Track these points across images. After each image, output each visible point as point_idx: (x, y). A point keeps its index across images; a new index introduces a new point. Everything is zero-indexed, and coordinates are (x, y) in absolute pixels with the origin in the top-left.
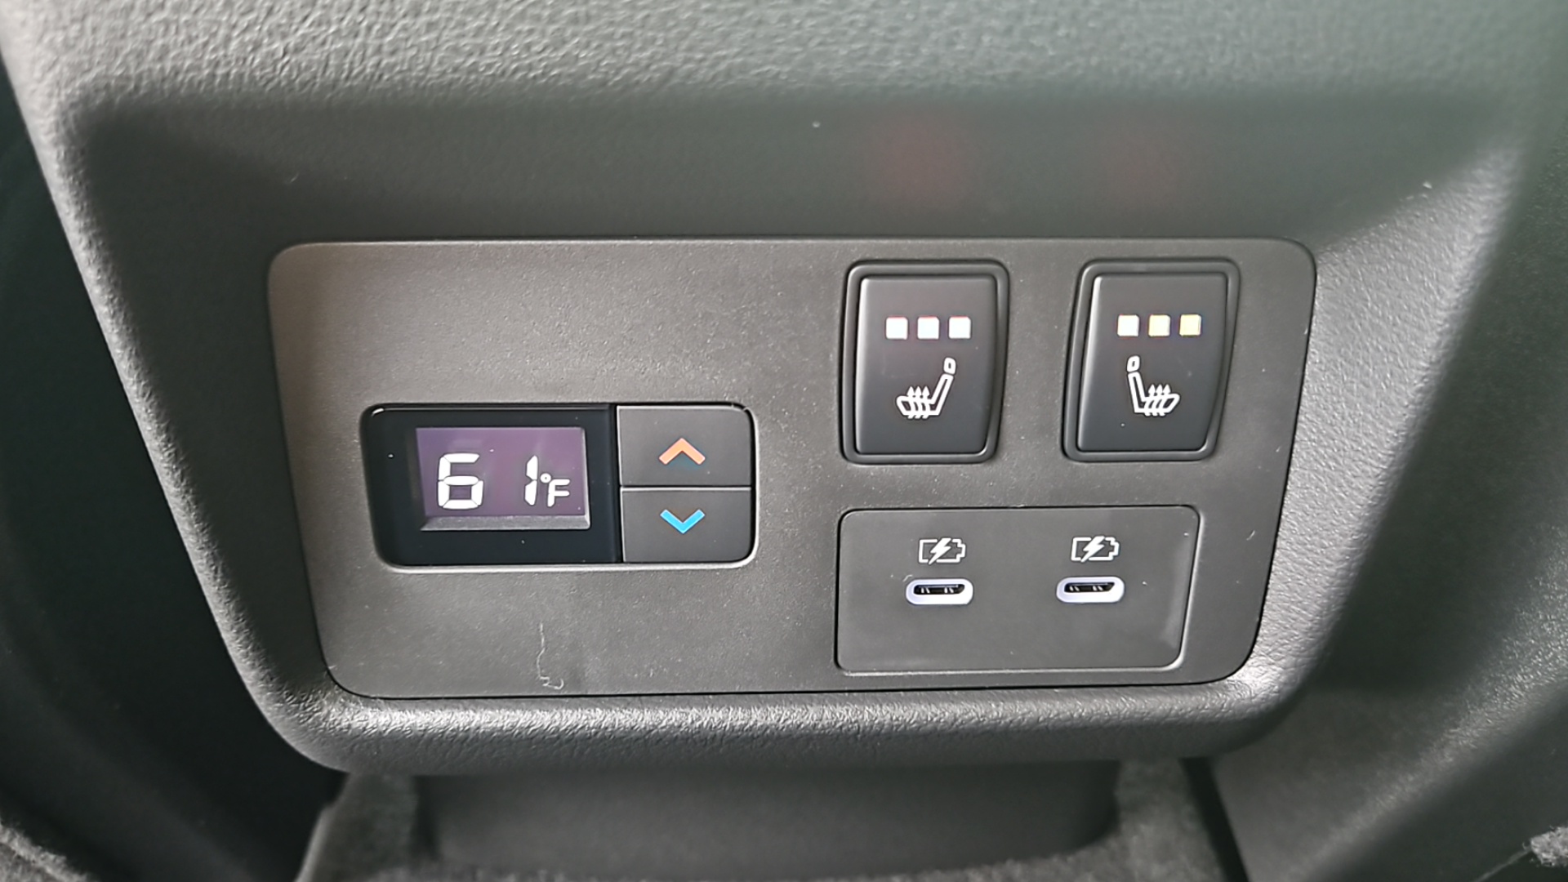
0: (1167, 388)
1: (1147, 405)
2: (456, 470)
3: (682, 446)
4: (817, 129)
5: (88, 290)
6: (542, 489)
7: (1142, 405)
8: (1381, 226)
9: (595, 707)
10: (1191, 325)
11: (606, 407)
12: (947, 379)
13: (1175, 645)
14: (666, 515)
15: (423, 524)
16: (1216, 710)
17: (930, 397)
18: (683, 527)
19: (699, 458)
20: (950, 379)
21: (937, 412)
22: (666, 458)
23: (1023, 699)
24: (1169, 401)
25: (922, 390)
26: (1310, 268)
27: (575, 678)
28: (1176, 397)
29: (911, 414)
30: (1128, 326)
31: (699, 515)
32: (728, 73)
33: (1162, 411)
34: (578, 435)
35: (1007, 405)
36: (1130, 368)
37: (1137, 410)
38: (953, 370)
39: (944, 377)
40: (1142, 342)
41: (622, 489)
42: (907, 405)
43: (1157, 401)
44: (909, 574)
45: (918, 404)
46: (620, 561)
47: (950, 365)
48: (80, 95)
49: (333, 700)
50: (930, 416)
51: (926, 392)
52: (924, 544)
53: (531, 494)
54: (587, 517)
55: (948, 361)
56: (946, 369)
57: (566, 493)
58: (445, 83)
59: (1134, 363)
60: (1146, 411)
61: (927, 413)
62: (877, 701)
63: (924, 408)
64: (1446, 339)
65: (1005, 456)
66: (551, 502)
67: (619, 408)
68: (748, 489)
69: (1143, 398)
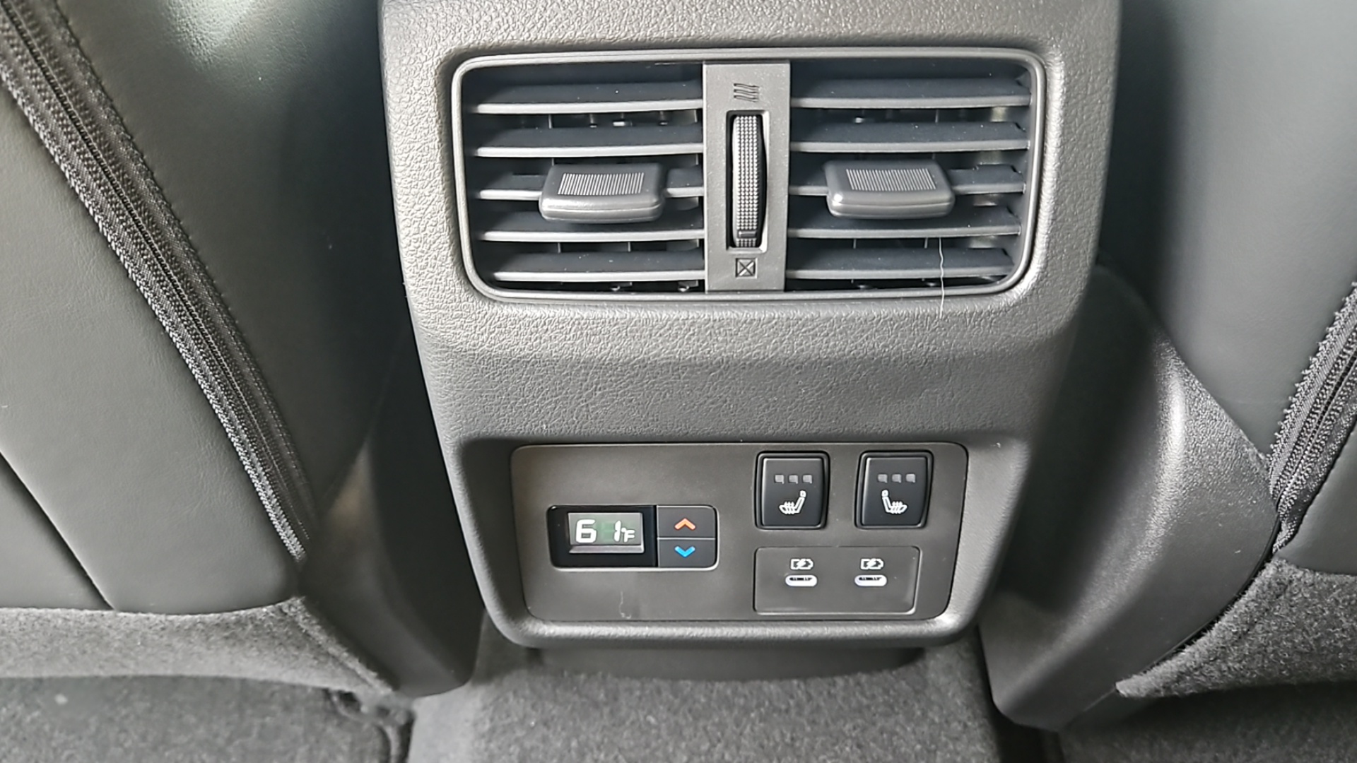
0: (901, 503)
1: (892, 509)
2: (584, 526)
3: (685, 522)
6: (622, 534)
7: (889, 509)
9: (645, 626)
10: (911, 478)
11: (652, 506)
12: (801, 500)
13: (911, 603)
14: (678, 549)
15: (570, 549)
16: (929, 632)
17: (794, 506)
18: (685, 554)
19: (693, 527)
20: (803, 499)
21: (798, 511)
22: (678, 527)
23: (839, 625)
24: (902, 508)
25: (791, 504)
26: (965, 454)
27: (636, 612)
28: (905, 507)
29: (786, 512)
30: (883, 478)
31: (693, 549)
32: (709, 433)
33: (898, 513)
34: (638, 516)
35: (830, 507)
36: (883, 495)
37: (887, 511)
38: (804, 496)
40: (890, 486)
41: (659, 539)
42: (784, 509)
43: (897, 508)
44: (787, 574)
45: (789, 508)
46: (656, 566)
47: (803, 494)
49: (530, 621)
51: (793, 504)
52: (794, 562)
53: (617, 538)
54: (642, 547)
55: (802, 492)
56: (801, 495)
57: (633, 536)
59: (885, 493)
60: (892, 512)
61: (793, 512)
62: (772, 626)
63: (792, 510)
64: (1011, 501)
65: (829, 527)
66: (626, 540)
67: (658, 506)
68: (714, 539)
69: (890, 506)
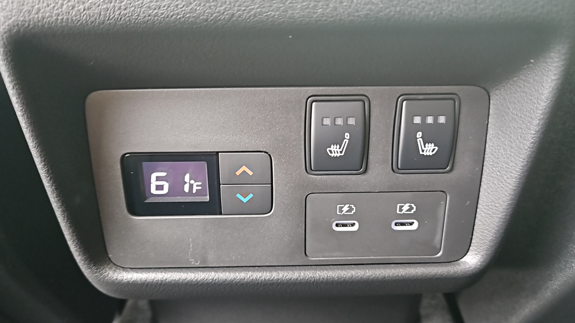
0: (433, 145)
1: (425, 151)
2: (158, 179)
3: (244, 168)
4: (291, 38)
5: (14, 106)
6: (191, 186)
7: (423, 151)
8: (514, 79)
9: (211, 271)
10: (442, 120)
11: (214, 154)
13: (438, 247)
14: (239, 196)
15: (145, 200)
16: (455, 273)
17: (340, 148)
18: (245, 200)
19: (251, 173)
20: (347, 141)
21: (343, 154)
22: (238, 173)
23: (379, 268)
24: (434, 149)
25: (337, 145)
26: (487, 97)
27: (204, 260)
28: (437, 148)
30: (417, 120)
31: (251, 196)
33: (431, 154)
34: (204, 164)
35: (370, 151)
36: (418, 136)
37: (421, 153)
38: (348, 138)
39: (345, 140)
40: (423, 126)
41: (221, 186)
42: (331, 152)
43: (429, 150)
44: (333, 219)
45: (335, 151)
46: (221, 214)
47: (347, 136)
48: (8, 28)
49: (110, 268)
50: (340, 156)
51: (338, 146)
52: (339, 207)
53: (186, 188)
54: (208, 197)
55: (346, 134)
56: (346, 137)
57: (200, 188)
58: (145, 21)
59: (419, 135)
60: (425, 153)
61: (339, 155)
62: (322, 269)
63: (338, 153)
64: (542, 122)
65: (370, 172)
66: (194, 191)
67: (219, 154)
68: (270, 185)
69: (423, 148)
